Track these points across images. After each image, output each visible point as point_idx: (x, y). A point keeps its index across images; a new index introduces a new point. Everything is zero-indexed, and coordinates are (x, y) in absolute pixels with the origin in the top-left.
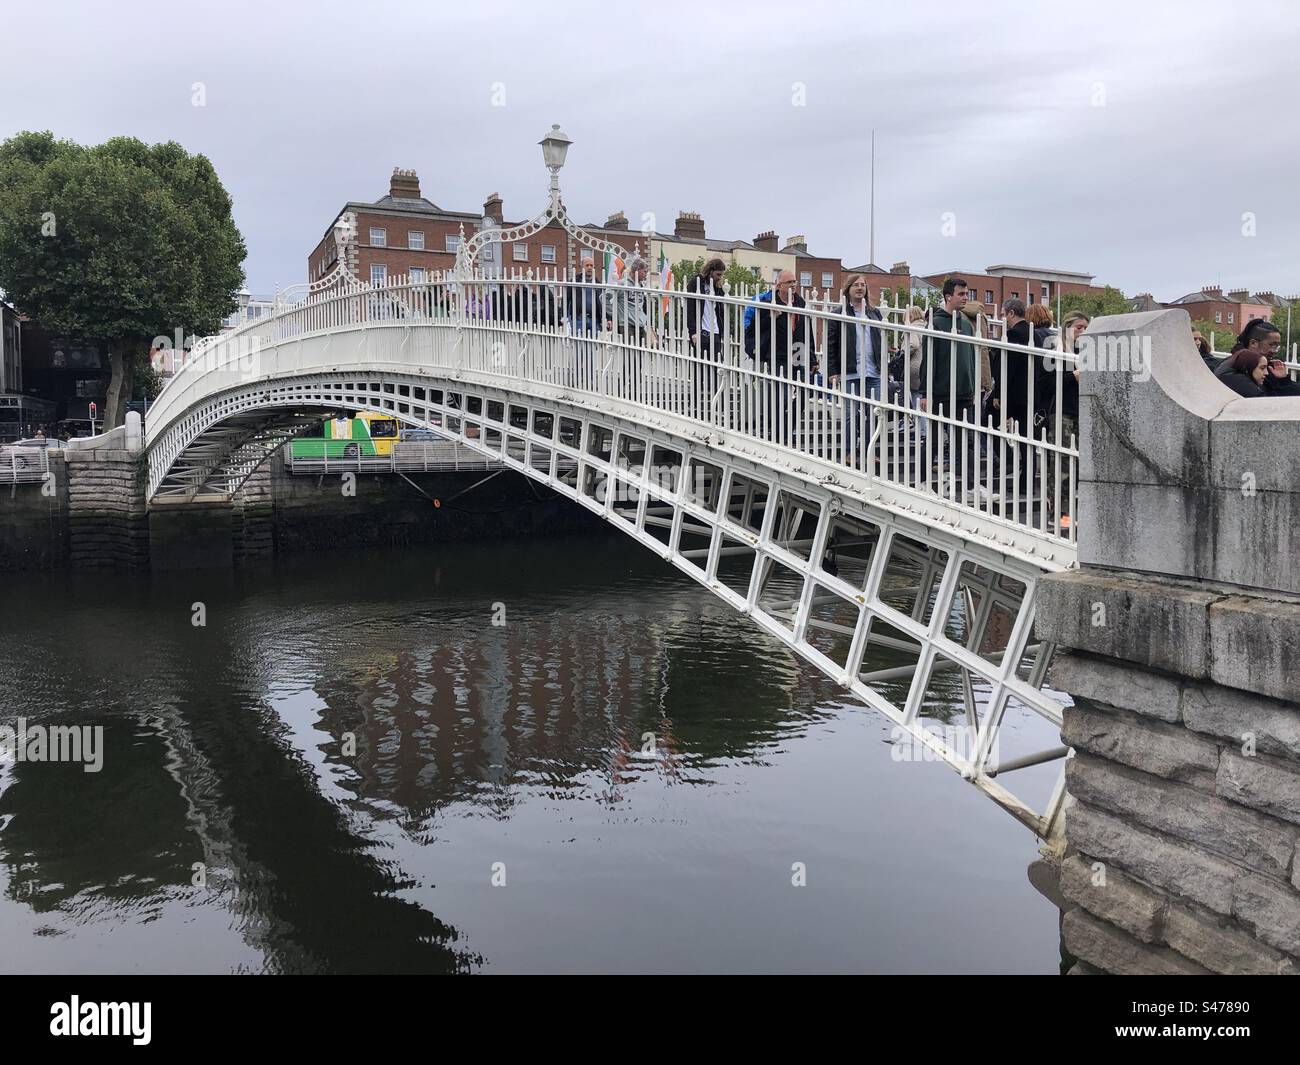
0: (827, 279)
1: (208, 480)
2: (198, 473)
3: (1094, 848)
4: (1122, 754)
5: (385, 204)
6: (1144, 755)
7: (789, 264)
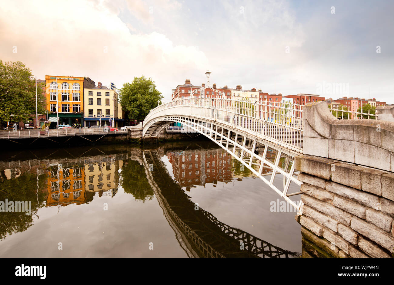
0: (266, 97)
1: (153, 133)
2: (151, 132)
3: (307, 214)
4: (313, 195)
5: (184, 85)
6: (318, 195)
7: (258, 94)
